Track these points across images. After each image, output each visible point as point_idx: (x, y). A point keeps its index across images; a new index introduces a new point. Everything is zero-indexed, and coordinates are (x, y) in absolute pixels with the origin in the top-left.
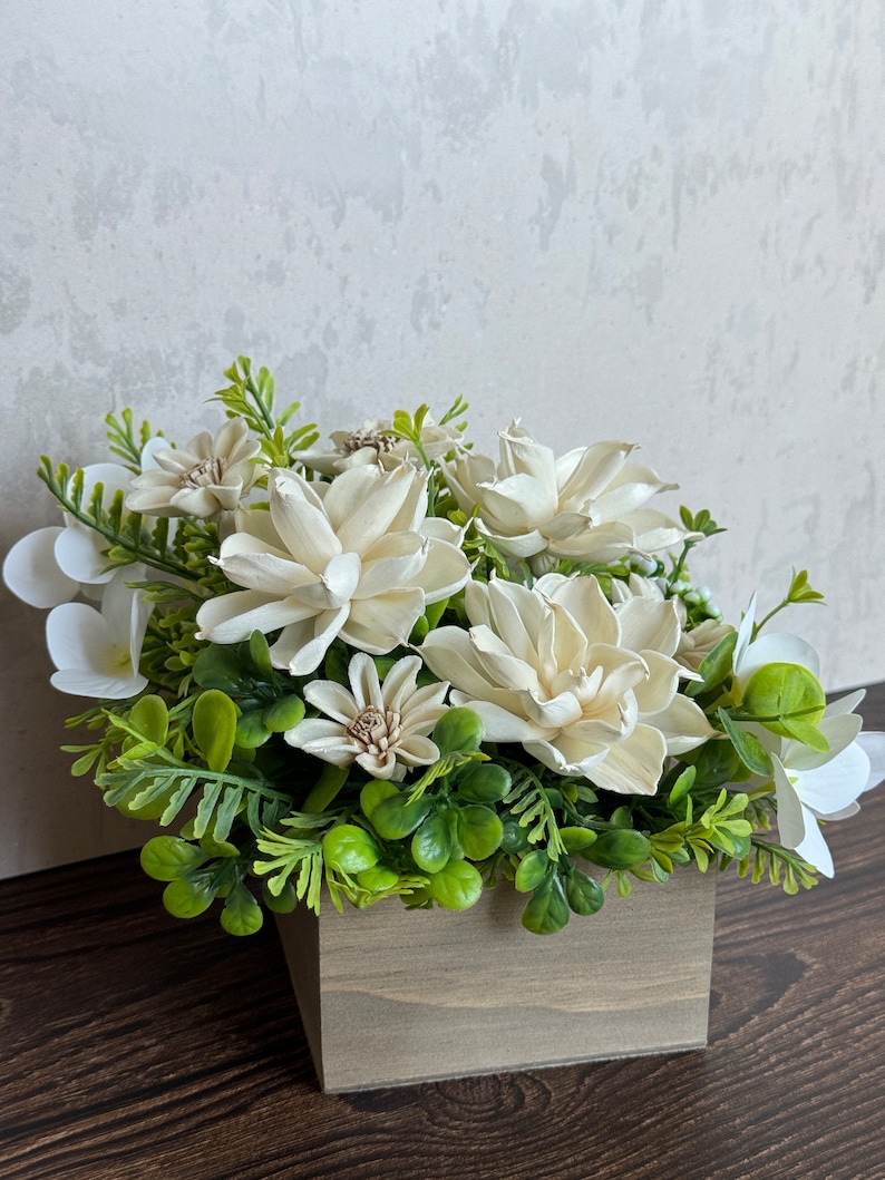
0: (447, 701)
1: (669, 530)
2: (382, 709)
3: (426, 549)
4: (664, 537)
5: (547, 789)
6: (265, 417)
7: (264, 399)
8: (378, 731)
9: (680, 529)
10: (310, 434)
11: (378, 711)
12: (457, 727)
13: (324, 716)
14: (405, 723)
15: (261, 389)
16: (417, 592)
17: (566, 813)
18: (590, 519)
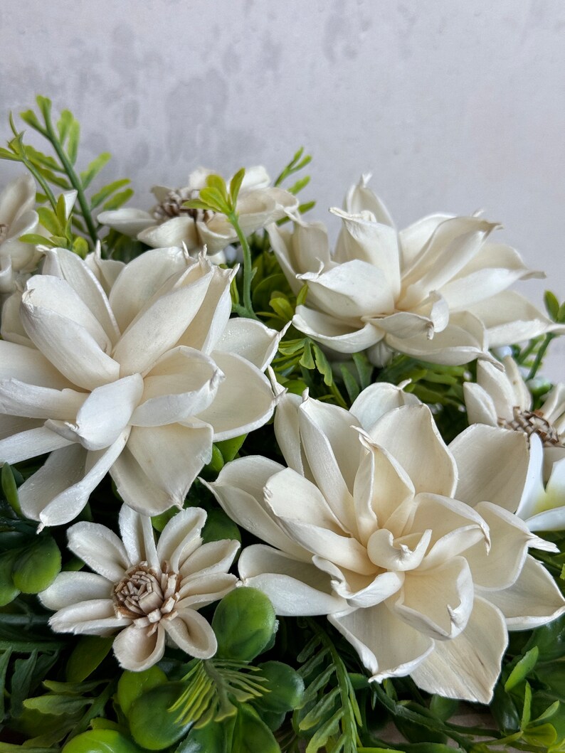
0: (234, 569)
1: (529, 323)
2: (156, 568)
3: (216, 383)
4: (523, 331)
5: (351, 674)
6: (67, 171)
7: (66, 149)
8: (148, 600)
9: (542, 319)
10: (122, 190)
11: (151, 572)
12: (243, 615)
13: (87, 569)
14: (183, 591)
15: (63, 135)
16: (206, 430)
17: (375, 696)
18: (432, 324)
